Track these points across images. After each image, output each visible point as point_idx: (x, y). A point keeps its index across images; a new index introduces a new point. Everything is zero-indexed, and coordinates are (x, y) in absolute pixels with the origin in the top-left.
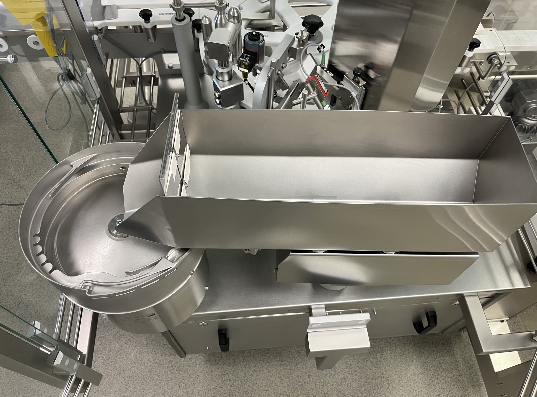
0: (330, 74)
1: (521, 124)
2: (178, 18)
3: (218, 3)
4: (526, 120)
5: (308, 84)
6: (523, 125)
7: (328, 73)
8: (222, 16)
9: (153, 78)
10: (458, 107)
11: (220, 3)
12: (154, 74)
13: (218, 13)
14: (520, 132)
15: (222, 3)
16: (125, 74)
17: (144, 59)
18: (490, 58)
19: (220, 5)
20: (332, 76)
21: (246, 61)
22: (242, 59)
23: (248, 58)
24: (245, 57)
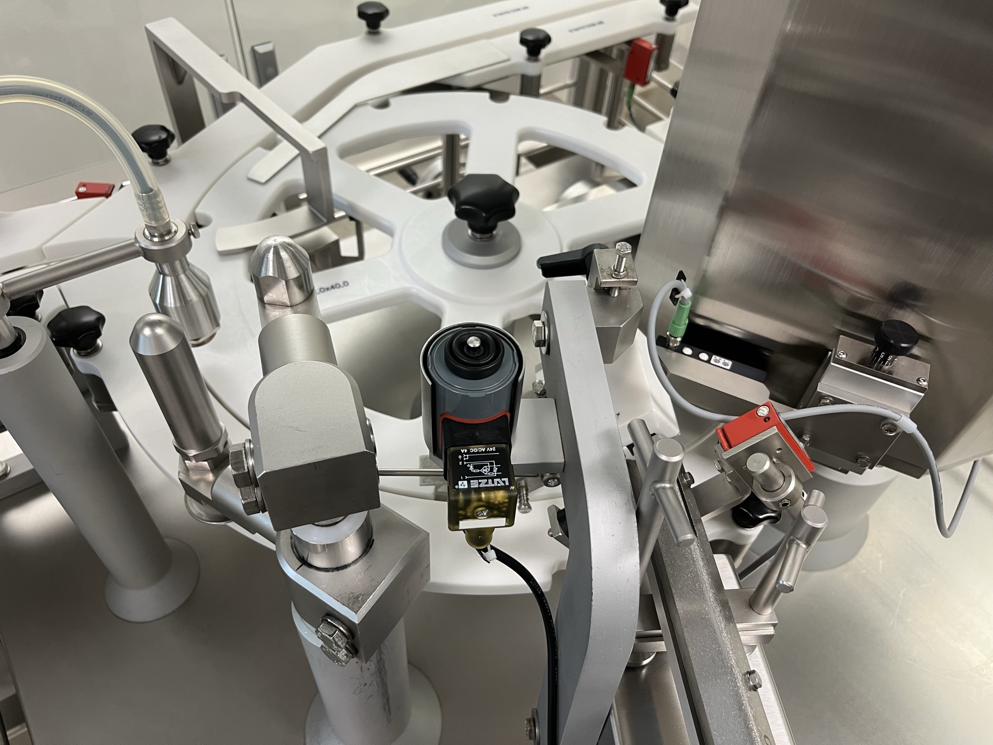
0: (717, 361)
3: (153, 236)
7: (708, 362)
8: (183, 277)
11: (161, 236)
13: (161, 272)
15: (169, 232)
19: (162, 242)
20: (728, 367)
21: (490, 485)
22: (469, 481)
23: (491, 464)
24: (475, 467)
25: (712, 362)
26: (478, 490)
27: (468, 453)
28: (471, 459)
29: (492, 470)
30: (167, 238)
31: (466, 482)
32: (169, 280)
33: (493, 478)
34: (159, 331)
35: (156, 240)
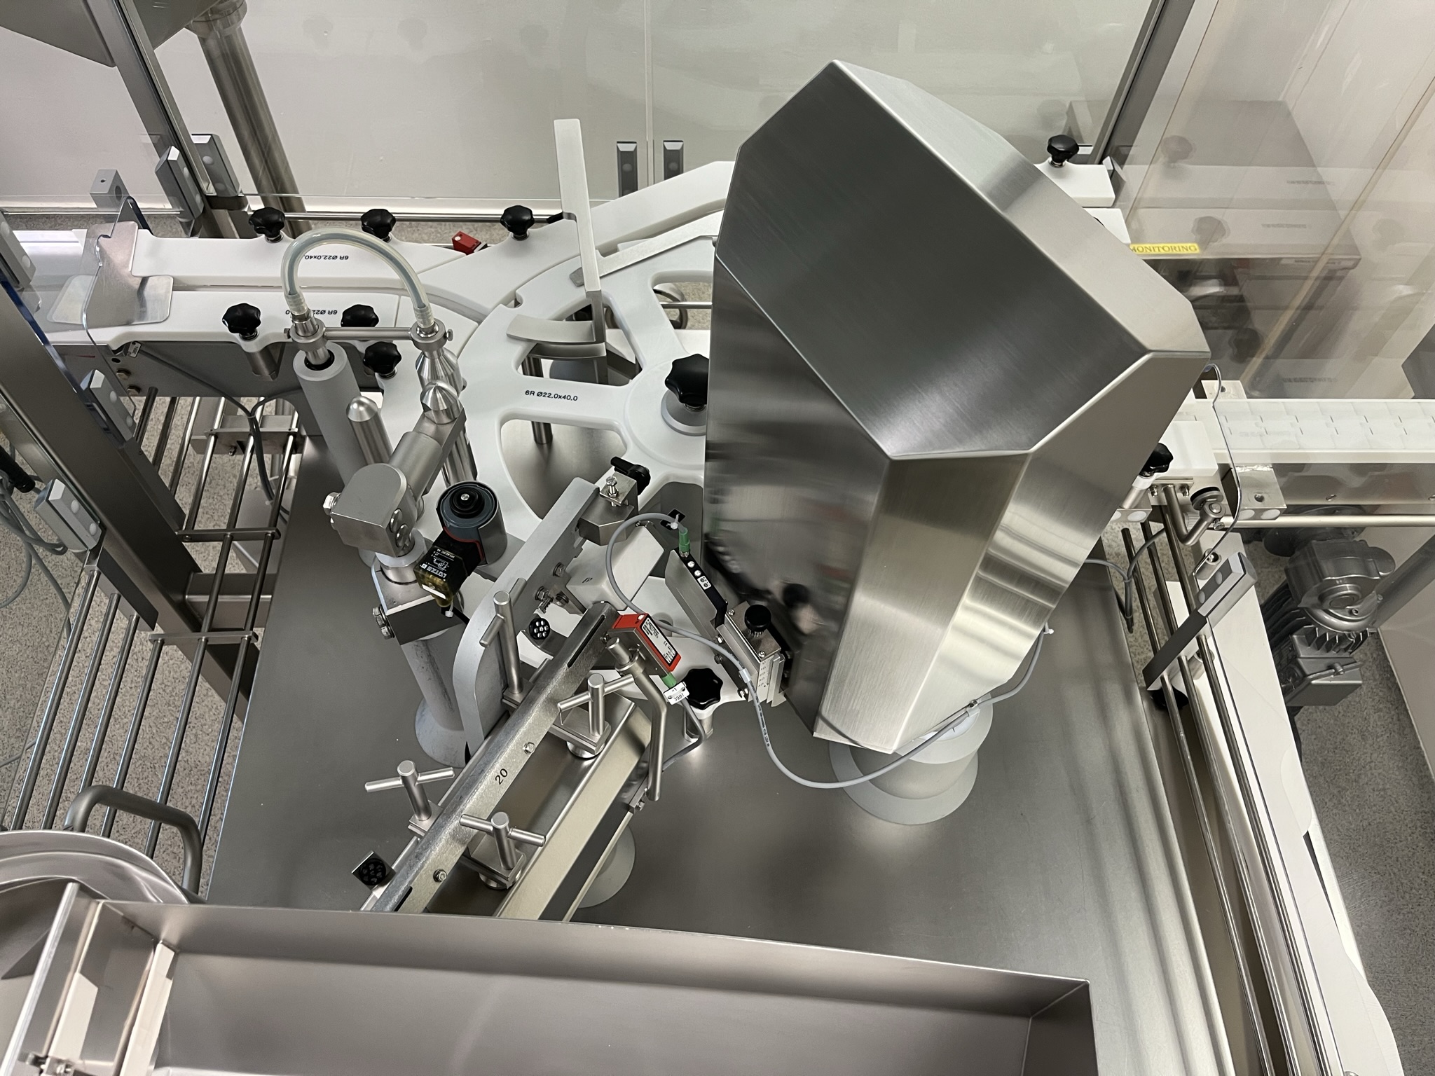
0: (702, 580)
1: (1312, 626)
2: (313, 362)
3: (420, 333)
4: (1327, 617)
5: (614, 642)
6: (1317, 629)
7: (696, 578)
8: (437, 360)
9: (291, 438)
10: (1127, 581)
11: (426, 334)
12: (296, 430)
14: (1309, 646)
15: (433, 331)
16: (216, 427)
17: (262, 399)
18: (1199, 498)
19: (426, 338)
20: (705, 588)
21: (436, 573)
22: (428, 565)
23: (446, 564)
24: (437, 561)
25: (699, 580)
26: (430, 573)
27: (440, 552)
28: (439, 556)
29: (443, 567)
30: (429, 336)
31: (426, 566)
32: (427, 361)
33: (440, 571)
34: (362, 409)
35: (422, 335)
